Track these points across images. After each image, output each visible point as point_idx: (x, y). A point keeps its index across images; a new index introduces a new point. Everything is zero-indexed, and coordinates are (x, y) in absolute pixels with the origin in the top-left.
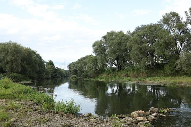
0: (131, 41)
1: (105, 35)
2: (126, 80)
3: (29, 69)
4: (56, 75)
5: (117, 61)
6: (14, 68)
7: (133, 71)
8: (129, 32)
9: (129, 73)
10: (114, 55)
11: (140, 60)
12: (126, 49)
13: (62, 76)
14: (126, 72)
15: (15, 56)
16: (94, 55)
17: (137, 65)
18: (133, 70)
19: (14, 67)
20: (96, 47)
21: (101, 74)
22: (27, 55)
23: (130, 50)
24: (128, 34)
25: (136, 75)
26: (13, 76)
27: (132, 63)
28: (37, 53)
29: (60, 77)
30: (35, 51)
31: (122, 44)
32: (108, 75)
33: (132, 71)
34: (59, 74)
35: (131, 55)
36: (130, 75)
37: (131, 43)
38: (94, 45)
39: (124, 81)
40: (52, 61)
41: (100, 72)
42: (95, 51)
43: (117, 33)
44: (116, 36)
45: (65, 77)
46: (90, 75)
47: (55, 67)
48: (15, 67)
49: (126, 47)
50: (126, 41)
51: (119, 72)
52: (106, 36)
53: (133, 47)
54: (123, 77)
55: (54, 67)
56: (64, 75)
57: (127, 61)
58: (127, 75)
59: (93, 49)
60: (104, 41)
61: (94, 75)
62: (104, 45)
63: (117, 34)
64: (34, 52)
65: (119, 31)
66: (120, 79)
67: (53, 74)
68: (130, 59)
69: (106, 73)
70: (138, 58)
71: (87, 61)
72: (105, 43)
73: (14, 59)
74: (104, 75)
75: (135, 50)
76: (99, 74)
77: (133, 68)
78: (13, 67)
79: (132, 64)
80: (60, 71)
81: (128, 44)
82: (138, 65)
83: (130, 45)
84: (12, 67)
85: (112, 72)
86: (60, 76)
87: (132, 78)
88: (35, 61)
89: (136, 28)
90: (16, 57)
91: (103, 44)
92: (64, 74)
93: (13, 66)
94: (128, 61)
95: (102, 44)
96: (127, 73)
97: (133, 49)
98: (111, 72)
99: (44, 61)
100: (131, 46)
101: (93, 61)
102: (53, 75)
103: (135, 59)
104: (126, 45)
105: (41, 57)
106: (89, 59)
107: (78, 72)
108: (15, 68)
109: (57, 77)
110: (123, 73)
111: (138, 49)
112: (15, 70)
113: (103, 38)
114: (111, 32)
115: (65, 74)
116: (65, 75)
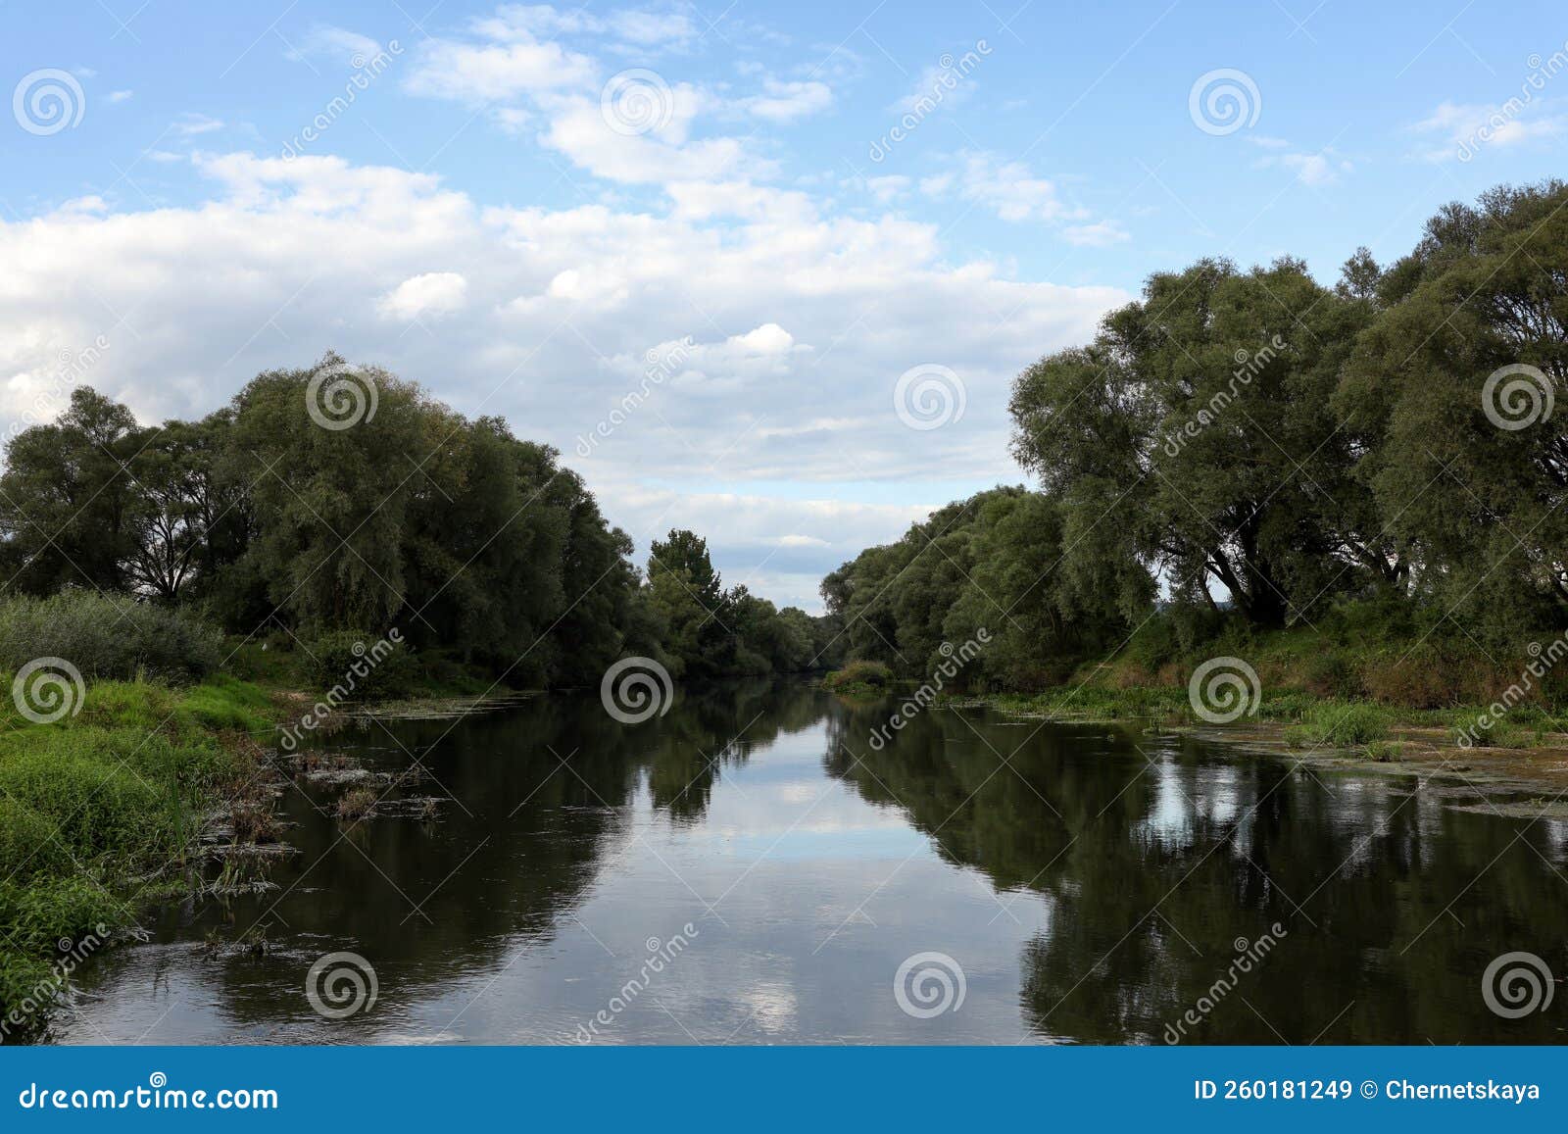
0: (1380, 344)
1: (1134, 307)
2: (1323, 731)
3: (482, 600)
4: (729, 654)
5: (1248, 545)
6: (348, 586)
7: (1401, 642)
8: (1362, 270)
9: (1358, 655)
10: (1210, 481)
11: (1469, 536)
12: (1329, 423)
13: (778, 662)
14: (1322, 648)
15: (362, 484)
16: (1034, 482)
17: (1439, 578)
18: (1405, 631)
19: (347, 574)
20: (1047, 411)
21: (1100, 659)
22: (461, 477)
23: (1374, 437)
24: (1351, 288)
25: (1434, 681)
26: (334, 653)
27: (1392, 563)
28: (560, 464)
29: (761, 675)
30: (545, 447)
31: (1293, 375)
32: (1156, 671)
33: (1387, 639)
34: (753, 650)
35: (1378, 482)
36: (1369, 682)
37: (1386, 365)
38: (1032, 394)
39: (1296, 745)
40: (695, 540)
41: (1090, 637)
42: (1040, 445)
43: (1241, 284)
44: (1239, 306)
45: (805, 672)
46: (999, 666)
47: (722, 589)
48: (355, 580)
49: (1334, 404)
50: (1328, 350)
51: (1259, 645)
52: (1140, 314)
53: (1397, 406)
54: (1299, 691)
55: (717, 584)
56: (797, 658)
57: (1346, 548)
58: (1339, 682)
59: (1021, 432)
60: (1121, 358)
61: (1032, 667)
62: (1118, 390)
63: (1247, 294)
64: (536, 460)
65: (1268, 267)
66: (1269, 714)
67: (701, 642)
68: (1367, 524)
69: (1135, 650)
70: (1457, 516)
71: (974, 538)
72: (1131, 381)
73: (348, 507)
74: (1117, 673)
75: (1421, 431)
76: (1077, 662)
77: (1399, 614)
78: (340, 575)
79: (1391, 575)
80: (766, 623)
81: (1350, 380)
82: (1456, 585)
83: (1370, 383)
84: (336, 580)
85: (1197, 643)
86: (768, 666)
87: (1386, 714)
88: (532, 533)
89: (1436, 222)
90: (366, 491)
91: (1114, 382)
92: (798, 651)
93: (342, 566)
94: (1352, 544)
95: (1102, 383)
96: (1334, 657)
97: (1400, 422)
98: (1184, 648)
99: (617, 531)
100: (1377, 392)
101: (1021, 542)
102: (701, 654)
103: (1423, 523)
104: (1328, 385)
105: (588, 496)
106: (993, 525)
107: (903, 632)
108: (361, 584)
109: (740, 676)
110: (1297, 659)
111: (1449, 420)
112: (358, 598)
113: (1112, 335)
114: (1189, 272)
115: (808, 645)
116: (808, 655)
